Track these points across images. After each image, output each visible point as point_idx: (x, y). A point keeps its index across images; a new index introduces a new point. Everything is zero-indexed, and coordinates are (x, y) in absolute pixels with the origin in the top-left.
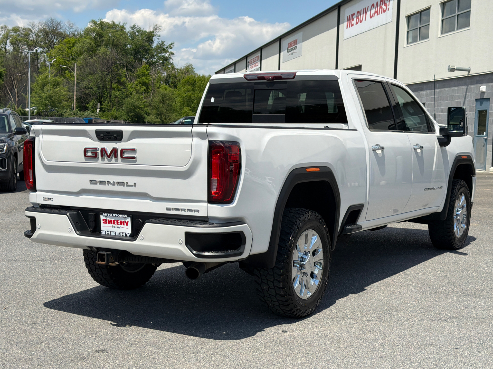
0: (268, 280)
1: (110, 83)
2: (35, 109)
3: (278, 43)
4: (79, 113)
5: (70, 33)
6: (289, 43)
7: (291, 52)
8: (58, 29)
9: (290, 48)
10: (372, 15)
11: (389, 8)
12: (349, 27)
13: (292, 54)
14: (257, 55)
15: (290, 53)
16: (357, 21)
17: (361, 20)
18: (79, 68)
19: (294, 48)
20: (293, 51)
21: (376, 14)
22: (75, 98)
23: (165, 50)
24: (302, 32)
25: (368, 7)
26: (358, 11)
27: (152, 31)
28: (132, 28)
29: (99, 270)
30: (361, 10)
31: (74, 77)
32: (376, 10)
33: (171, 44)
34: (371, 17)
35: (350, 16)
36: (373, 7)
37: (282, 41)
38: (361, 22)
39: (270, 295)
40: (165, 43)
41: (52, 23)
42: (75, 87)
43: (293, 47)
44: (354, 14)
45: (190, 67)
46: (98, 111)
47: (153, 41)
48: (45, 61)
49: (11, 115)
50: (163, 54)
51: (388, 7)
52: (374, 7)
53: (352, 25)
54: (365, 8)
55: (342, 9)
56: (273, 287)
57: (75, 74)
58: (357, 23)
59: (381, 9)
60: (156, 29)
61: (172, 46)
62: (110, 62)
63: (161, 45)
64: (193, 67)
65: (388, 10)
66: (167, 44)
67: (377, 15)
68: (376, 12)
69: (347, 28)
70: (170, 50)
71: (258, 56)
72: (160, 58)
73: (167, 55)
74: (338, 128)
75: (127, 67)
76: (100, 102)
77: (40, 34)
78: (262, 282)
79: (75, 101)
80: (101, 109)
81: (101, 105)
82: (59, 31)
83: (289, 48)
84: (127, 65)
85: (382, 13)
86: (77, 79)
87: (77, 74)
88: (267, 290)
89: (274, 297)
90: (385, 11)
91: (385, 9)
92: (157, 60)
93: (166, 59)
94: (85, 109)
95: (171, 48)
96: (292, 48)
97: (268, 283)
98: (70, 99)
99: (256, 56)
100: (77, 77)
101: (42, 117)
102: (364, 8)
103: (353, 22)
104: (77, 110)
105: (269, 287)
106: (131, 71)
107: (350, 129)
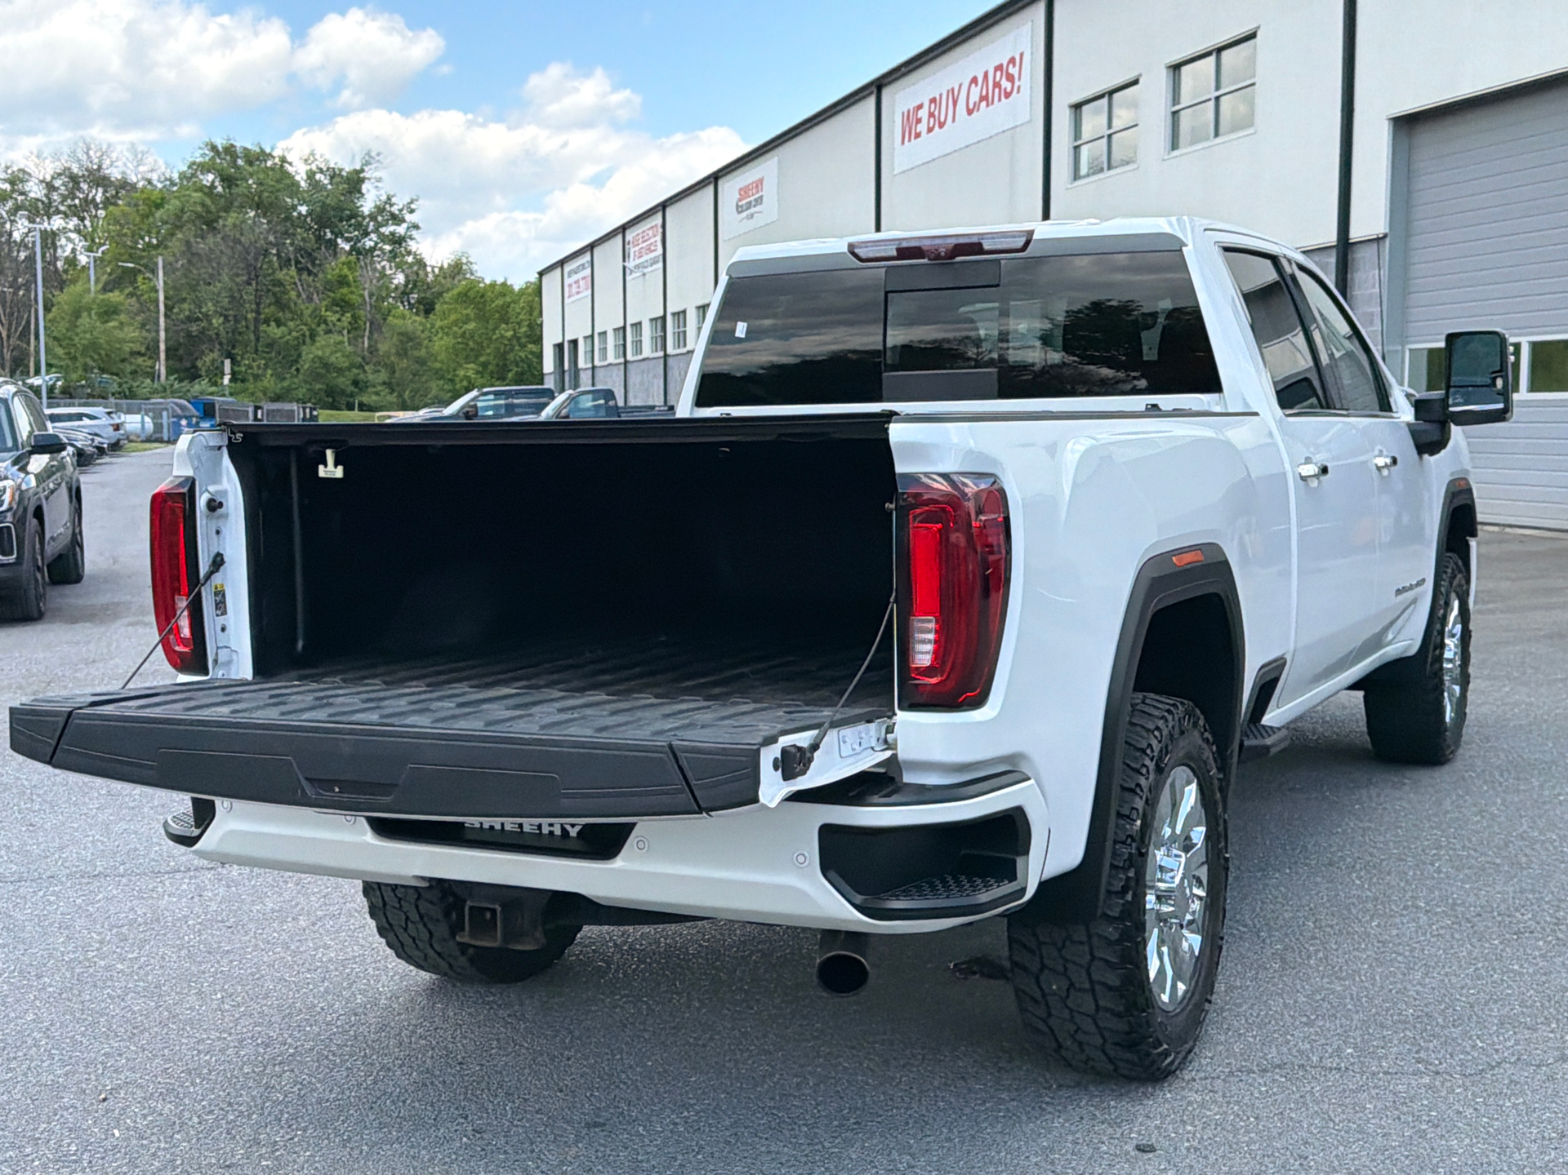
0: (1067, 960)
1: (254, 306)
2: (58, 379)
3: (711, 188)
4: (176, 385)
5: (140, 176)
6: (741, 189)
7: (748, 212)
8: (104, 166)
9: (744, 202)
10: (971, 106)
11: (1019, 88)
12: (910, 140)
13: (752, 216)
14: (653, 224)
15: (744, 214)
16: (931, 125)
17: (942, 119)
18: (169, 269)
19: (756, 200)
20: (752, 210)
21: (984, 104)
22: (162, 347)
23: (397, 219)
24: (776, 159)
25: (960, 86)
26: (931, 96)
27: (358, 168)
28: (306, 160)
29: (421, 926)
30: (941, 95)
31: (157, 291)
32: (984, 93)
33: (412, 202)
34: (970, 112)
35: (909, 111)
36: (973, 85)
37: (720, 182)
38: (941, 125)
39: (1071, 1010)
40: (394, 200)
41: (87, 153)
42: (162, 320)
43: (752, 198)
44: (920, 107)
45: (464, 260)
46: (226, 380)
47: (363, 195)
48: (74, 251)
49: (16, 399)
50: (392, 228)
51: (1017, 83)
52: (977, 85)
53: (918, 135)
54: (953, 90)
55: (886, 94)
56: (1087, 986)
57: (161, 285)
58: (930, 130)
59: (997, 90)
60: (368, 163)
61: (413, 206)
62: (253, 250)
63: (386, 203)
64: (471, 259)
65: (1018, 91)
66: (399, 202)
67: (988, 105)
68: (983, 98)
69: (903, 143)
70: (408, 217)
71: (656, 226)
72: (383, 238)
73: (401, 230)
74: (1195, 408)
75: (297, 262)
76: (230, 356)
77: (57, 183)
78: (1043, 967)
79: (163, 356)
80: (233, 373)
81: (234, 362)
82: (107, 172)
83: (740, 200)
84: (296, 257)
85: (1000, 100)
86: (166, 298)
87: (165, 282)
88: (1064, 994)
89: (1090, 1020)
90: (1008, 95)
91: (1009, 90)
92: (376, 243)
93: (398, 241)
94: (193, 375)
95: (412, 211)
96: (750, 202)
97: (1066, 969)
98: (152, 351)
99: (649, 226)
100: (165, 291)
101: (77, 401)
102: (950, 88)
103: (919, 126)
104: (172, 378)
105: (1072, 984)
106: (310, 273)
107: (1230, 411)
